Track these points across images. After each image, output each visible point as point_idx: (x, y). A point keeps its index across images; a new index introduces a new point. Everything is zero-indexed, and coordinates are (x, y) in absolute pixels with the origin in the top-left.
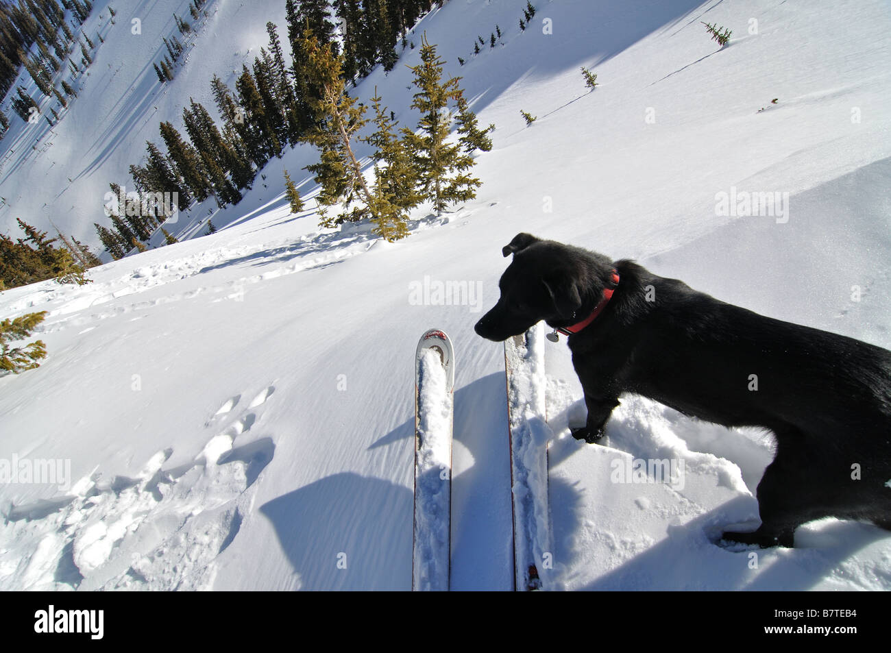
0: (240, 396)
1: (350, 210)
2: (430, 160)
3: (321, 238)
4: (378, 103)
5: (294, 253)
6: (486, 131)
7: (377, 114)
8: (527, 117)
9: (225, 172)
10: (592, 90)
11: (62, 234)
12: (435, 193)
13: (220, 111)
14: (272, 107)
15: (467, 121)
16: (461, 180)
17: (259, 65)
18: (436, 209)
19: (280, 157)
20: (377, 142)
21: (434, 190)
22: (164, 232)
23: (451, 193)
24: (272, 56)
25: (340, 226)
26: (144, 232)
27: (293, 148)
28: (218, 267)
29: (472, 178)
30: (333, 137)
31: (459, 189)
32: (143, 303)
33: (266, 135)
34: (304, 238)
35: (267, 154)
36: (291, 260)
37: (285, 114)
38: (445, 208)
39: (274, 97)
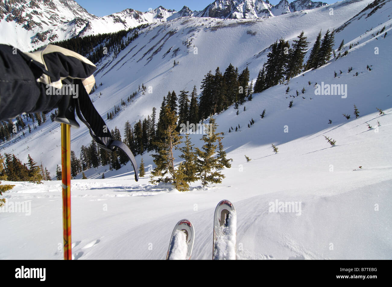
0: (80, 242)
1: (164, 177)
2: (204, 162)
3: (148, 187)
4: (188, 135)
5: (134, 190)
6: (229, 160)
7: (186, 140)
8: (247, 158)
9: (118, 156)
10: (276, 153)
11: (42, 165)
12: (204, 177)
13: (125, 134)
14: (145, 136)
15: (222, 154)
16: (216, 174)
17: (146, 121)
18: (202, 184)
19: (142, 155)
20: (184, 151)
21: (204, 175)
22: (83, 174)
23: (211, 179)
24: (151, 119)
25: (158, 183)
26: (75, 173)
27: (148, 152)
28: (98, 189)
29: (221, 174)
30: (166, 145)
31: (214, 177)
32: (59, 196)
33: (139, 145)
34: (140, 185)
35: (137, 153)
36: (131, 192)
37: (149, 139)
38: (207, 184)
39: (147, 133)
